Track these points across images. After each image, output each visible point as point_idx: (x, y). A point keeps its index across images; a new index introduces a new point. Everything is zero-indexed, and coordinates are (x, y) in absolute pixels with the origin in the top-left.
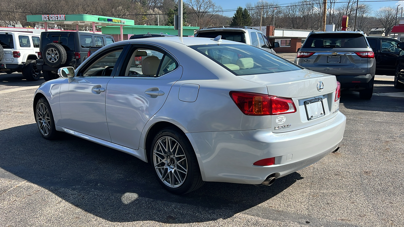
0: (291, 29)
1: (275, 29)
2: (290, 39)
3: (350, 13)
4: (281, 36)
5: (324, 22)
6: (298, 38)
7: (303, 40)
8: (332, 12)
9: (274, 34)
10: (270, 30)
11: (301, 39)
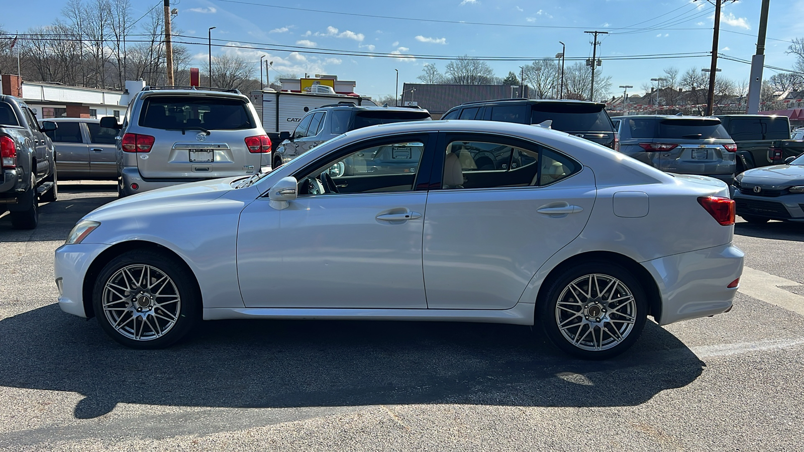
0: (57, 84)
1: (22, 83)
2: (65, 107)
3: (158, 61)
4: (38, 98)
5: (169, 78)
6: (83, 105)
7: (92, 110)
8: (122, 56)
9: (22, 92)
10: (12, 83)
11: (89, 107)
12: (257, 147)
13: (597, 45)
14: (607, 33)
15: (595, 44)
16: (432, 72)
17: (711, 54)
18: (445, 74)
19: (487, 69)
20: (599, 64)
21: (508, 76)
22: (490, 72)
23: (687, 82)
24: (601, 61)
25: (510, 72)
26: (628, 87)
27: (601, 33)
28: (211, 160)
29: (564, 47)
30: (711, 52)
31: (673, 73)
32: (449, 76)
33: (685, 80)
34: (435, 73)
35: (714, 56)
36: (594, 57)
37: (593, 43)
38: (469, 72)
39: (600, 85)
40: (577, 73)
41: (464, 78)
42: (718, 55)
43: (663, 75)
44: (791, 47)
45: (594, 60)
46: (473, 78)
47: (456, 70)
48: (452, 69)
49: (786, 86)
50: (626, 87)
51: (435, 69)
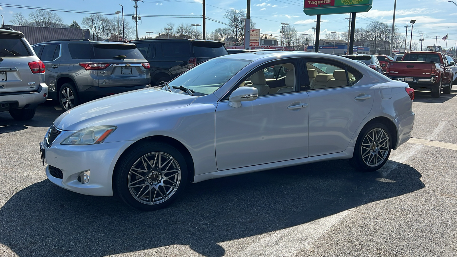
12: (37, 69)
13: (137, 8)
14: (142, 1)
15: (136, 7)
16: (20, 18)
17: (203, 17)
18: (29, 20)
19: (58, 18)
20: (140, 19)
21: (72, 23)
22: (60, 20)
23: (179, 31)
24: (140, 17)
25: (74, 21)
26: (151, 33)
27: (139, 1)
28: (4, 79)
29: (123, 8)
30: (202, 16)
31: (172, 25)
32: (31, 21)
33: (178, 30)
34: (22, 19)
35: (204, 18)
36: (136, 15)
37: (135, 6)
38: (46, 19)
39: (130, 31)
40: (115, 23)
41: (43, 23)
42: (206, 18)
43: (167, 27)
44: (225, 15)
45: (136, 16)
46: (50, 23)
47: (36, 17)
48: (33, 17)
49: (222, 35)
50: (150, 33)
51: (22, 16)
